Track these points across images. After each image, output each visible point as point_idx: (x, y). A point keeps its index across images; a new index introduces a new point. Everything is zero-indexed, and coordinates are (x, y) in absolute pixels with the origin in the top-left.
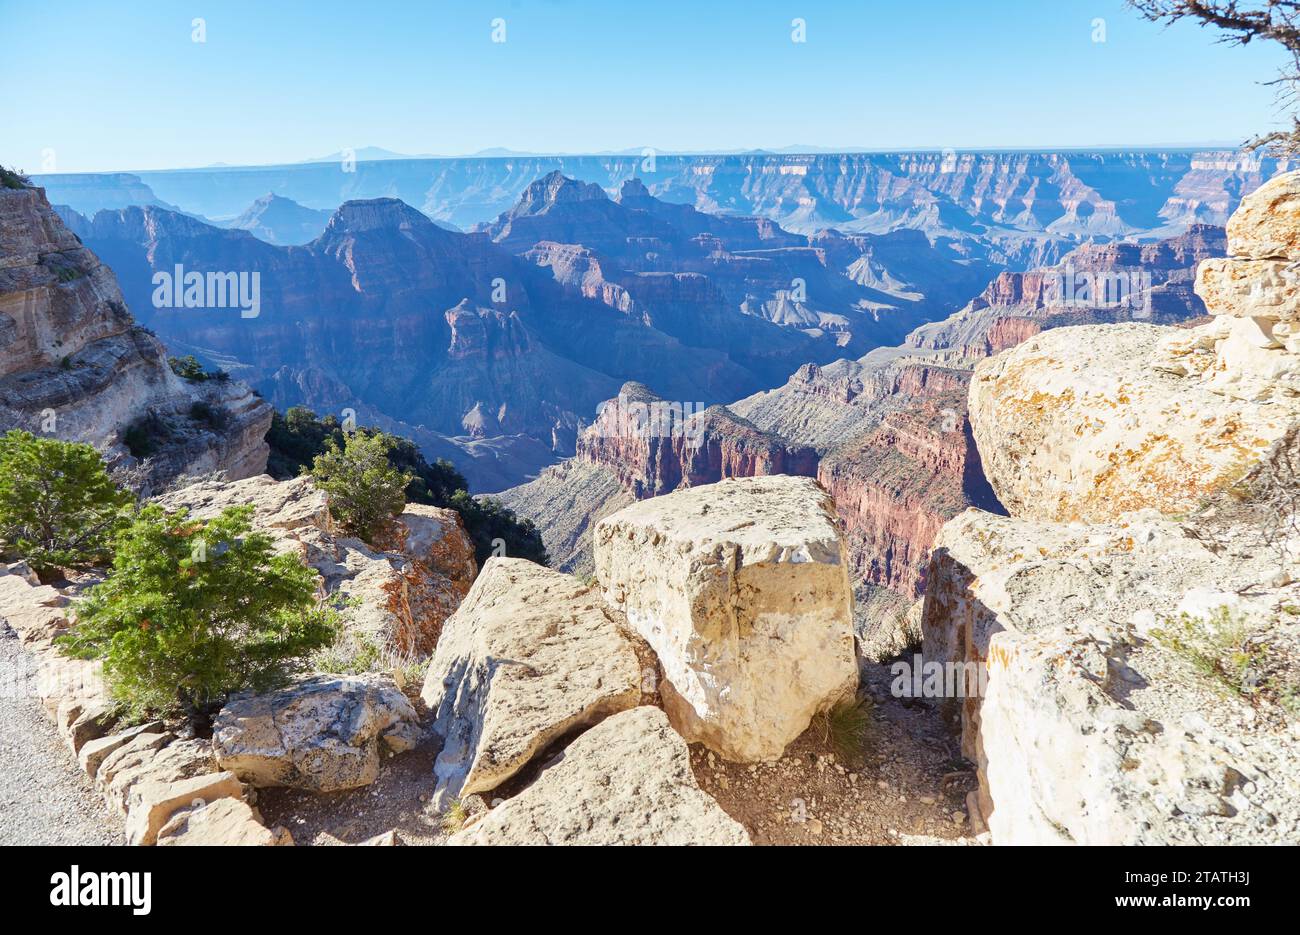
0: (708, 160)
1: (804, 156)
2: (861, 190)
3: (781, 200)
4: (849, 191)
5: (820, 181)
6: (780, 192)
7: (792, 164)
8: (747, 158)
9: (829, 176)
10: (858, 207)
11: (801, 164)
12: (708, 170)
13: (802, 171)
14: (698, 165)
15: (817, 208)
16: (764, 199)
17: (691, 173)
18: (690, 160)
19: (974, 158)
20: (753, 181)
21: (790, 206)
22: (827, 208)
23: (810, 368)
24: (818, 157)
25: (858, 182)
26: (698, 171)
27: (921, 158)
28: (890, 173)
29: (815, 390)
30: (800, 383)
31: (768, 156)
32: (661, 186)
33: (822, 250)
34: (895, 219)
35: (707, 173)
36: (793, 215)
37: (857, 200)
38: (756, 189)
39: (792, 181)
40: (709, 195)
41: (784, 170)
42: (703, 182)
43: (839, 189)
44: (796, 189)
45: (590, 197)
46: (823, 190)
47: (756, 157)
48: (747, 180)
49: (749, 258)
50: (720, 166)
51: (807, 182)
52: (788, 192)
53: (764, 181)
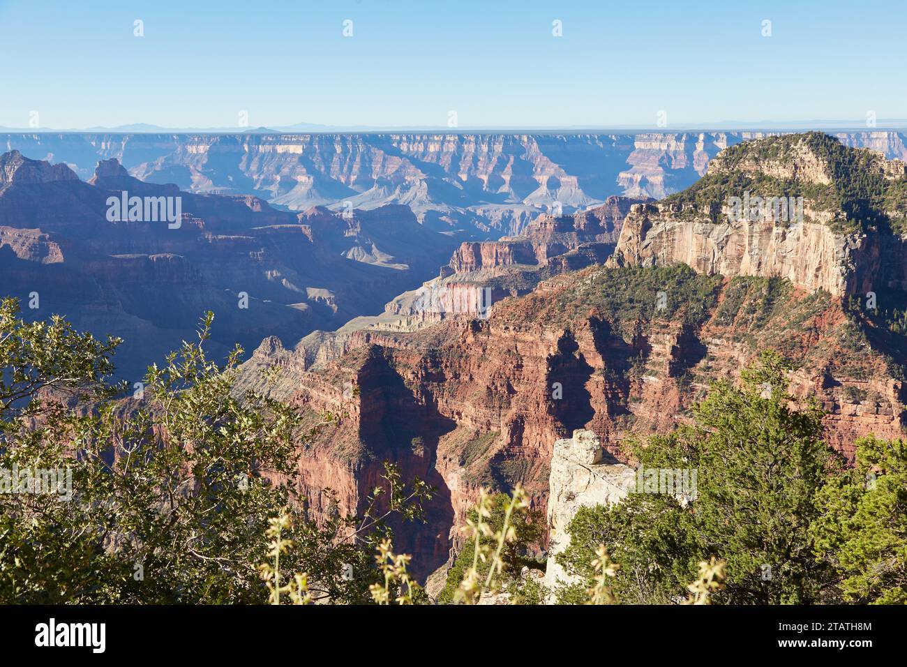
0: (202, 138)
1: (300, 135)
2: (356, 168)
3: (278, 178)
4: (345, 169)
5: (316, 159)
6: (278, 171)
7: (289, 143)
8: (243, 136)
9: (326, 155)
10: (354, 184)
11: (297, 143)
12: (202, 149)
13: (298, 150)
14: (192, 143)
15: (314, 186)
16: (262, 177)
17: (185, 151)
18: (185, 138)
19: (457, 138)
20: (250, 160)
21: (289, 184)
22: (325, 186)
23: (271, 341)
24: (313, 136)
25: (353, 160)
26: (192, 149)
27: (411, 137)
28: (382, 152)
29: (276, 362)
30: (262, 356)
31: (263, 135)
32: (153, 165)
33: (307, 226)
34: (389, 195)
35: (202, 152)
36: (291, 193)
37: (353, 178)
38: (253, 168)
39: (289, 159)
40: (204, 174)
41: (280, 149)
42: (198, 161)
43: (335, 167)
44: (293, 168)
45: (57, 178)
46: (320, 167)
47: (252, 136)
48: (244, 158)
49: (232, 237)
50: (215, 144)
51: (304, 160)
52: (285, 170)
53: (261, 159)
